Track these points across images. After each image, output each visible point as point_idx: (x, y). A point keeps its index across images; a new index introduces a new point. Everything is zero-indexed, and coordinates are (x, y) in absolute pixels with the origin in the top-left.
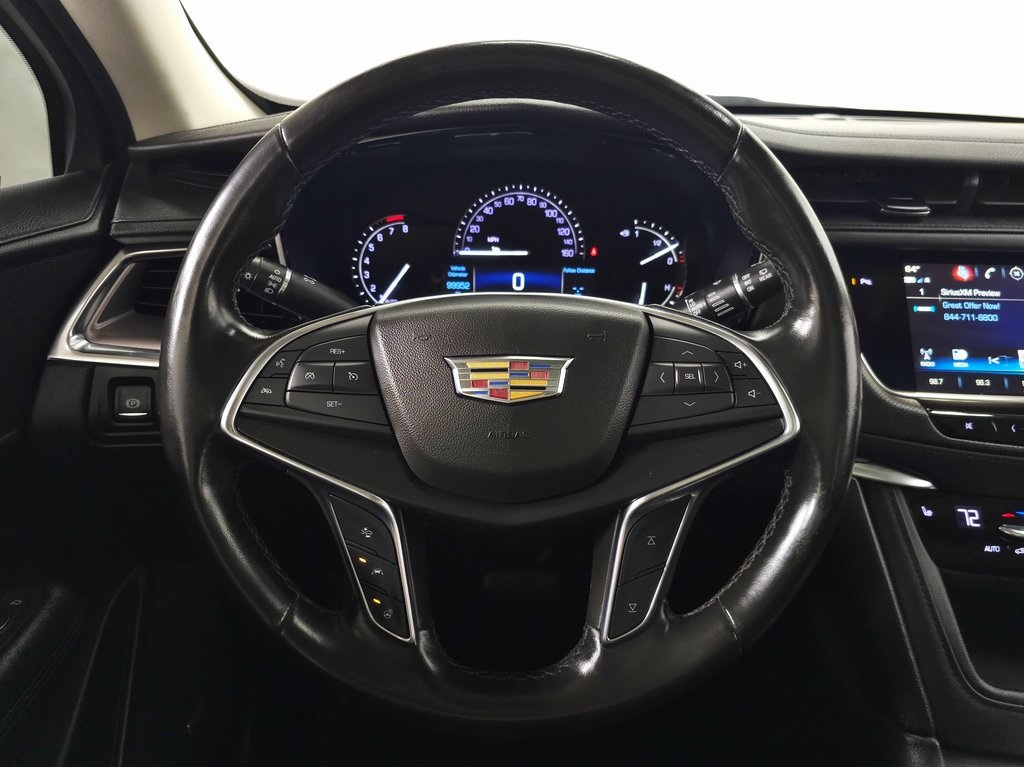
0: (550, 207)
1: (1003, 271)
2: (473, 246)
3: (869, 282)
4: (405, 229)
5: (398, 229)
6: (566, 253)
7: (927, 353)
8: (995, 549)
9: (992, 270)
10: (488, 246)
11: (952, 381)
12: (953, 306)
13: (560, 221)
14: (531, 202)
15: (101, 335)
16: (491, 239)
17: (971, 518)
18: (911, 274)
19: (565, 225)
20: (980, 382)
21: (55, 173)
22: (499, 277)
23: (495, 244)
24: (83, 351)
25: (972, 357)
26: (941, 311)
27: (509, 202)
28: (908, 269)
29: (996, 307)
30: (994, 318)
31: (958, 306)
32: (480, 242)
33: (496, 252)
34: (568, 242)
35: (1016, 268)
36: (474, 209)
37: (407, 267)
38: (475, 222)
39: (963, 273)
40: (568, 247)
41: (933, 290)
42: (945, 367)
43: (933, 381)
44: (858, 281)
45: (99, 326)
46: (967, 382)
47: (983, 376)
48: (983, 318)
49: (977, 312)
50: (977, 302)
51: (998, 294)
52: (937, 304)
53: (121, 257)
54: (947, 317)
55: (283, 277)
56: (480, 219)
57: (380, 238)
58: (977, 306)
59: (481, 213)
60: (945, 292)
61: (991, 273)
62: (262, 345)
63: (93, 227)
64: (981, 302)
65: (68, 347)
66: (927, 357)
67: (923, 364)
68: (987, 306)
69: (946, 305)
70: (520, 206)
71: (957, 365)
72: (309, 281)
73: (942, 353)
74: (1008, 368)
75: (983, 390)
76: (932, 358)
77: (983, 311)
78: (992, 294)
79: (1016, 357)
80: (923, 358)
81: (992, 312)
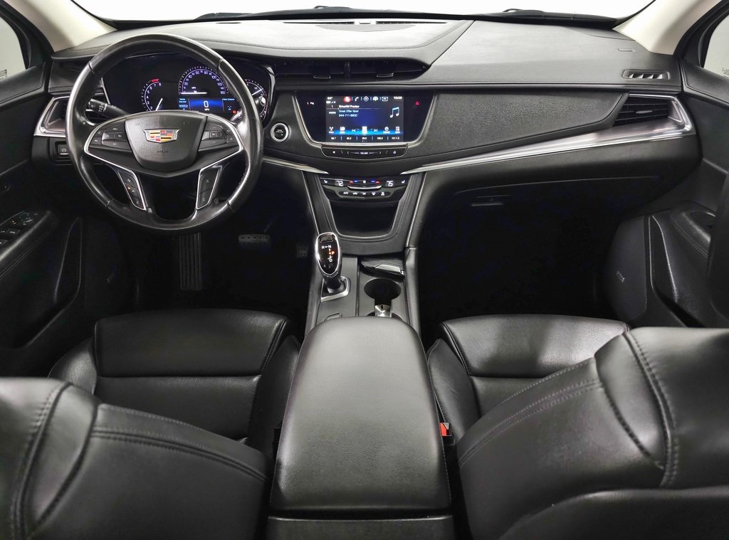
0: (213, 75)
1: (361, 98)
2: (186, 90)
3: (313, 103)
4: (160, 84)
5: (157, 84)
6: (222, 93)
7: (331, 128)
9: (358, 98)
10: (193, 90)
11: (339, 138)
12: (342, 111)
13: (218, 80)
14: (205, 73)
15: (50, 127)
16: (193, 88)
17: (340, 183)
18: (329, 100)
19: (220, 82)
20: (348, 138)
21: (26, 68)
22: (198, 103)
23: (194, 89)
24: (45, 133)
25: (347, 129)
26: (338, 113)
27: (197, 73)
28: (328, 98)
29: (357, 111)
30: (356, 115)
31: (344, 111)
32: (188, 89)
33: (195, 93)
34: (222, 88)
35: (366, 97)
36: (184, 76)
37: (162, 99)
38: (186, 81)
39: (347, 99)
40: (222, 90)
41: (336, 106)
42: (337, 133)
43: (333, 138)
44: (309, 103)
45: (50, 124)
46: (344, 138)
47: (349, 136)
48: (352, 115)
49: (350, 113)
50: (351, 110)
51: (358, 107)
52: (337, 111)
53: (53, 99)
54: (340, 115)
55: (104, 106)
56: (187, 80)
57: (151, 88)
59: (187, 78)
60: (340, 106)
62: (94, 127)
63: (42, 90)
65: (40, 131)
67: (330, 132)
68: (354, 111)
69: (340, 111)
70: (202, 74)
71: (341, 133)
72: (114, 107)
73: (337, 128)
74: (359, 133)
75: (349, 141)
76: (333, 130)
77: (352, 113)
78: (356, 106)
79: (361, 129)
80: (330, 130)
81: (355, 113)
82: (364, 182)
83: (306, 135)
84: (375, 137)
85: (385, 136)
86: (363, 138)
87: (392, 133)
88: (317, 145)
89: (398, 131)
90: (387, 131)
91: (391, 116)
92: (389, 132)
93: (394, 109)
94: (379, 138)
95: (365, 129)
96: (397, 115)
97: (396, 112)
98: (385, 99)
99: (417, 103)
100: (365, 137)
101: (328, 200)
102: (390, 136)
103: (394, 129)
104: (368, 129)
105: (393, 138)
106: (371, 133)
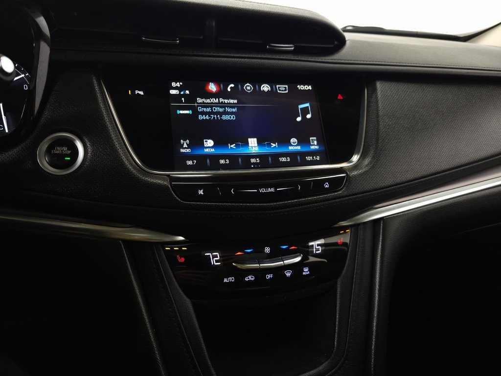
1: (240, 86)
3: (141, 93)
7: (185, 143)
8: (232, 279)
9: (232, 85)
11: (203, 162)
12: (205, 109)
17: (215, 258)
18: (176, 88)
20: (222, 162)
25: (217, 144)
26: (196, 113)
28: (174, 84)
29: (234, 110)
30: (233, 117)
31: (209, 110)
35: (248, 84)
39: (212, 87)
41: (191, 99)
42: (199, 152)
43: (189, 163)
44: (133, 92)
46: (213, 162)
47: (224, 157)
48: (225, 117)
49: (221, 114)
50: (221, 107)
51: (236, 101)
52: (194, 109)
54: (201, 117)
58: (221, 110)
60: (199, 100)
61: (231, 88)
64: (224, 107)
66: (185, 146)
67: (182, 150)
68: (229, 110)
69: (200, 109)
71: (207, 150)
73: (197, 143)
74: (242, 151)
75: (224, 167)
76: (189, 146)
77: (226, 113)
78: (232, 101)
79: (247, 144)
80: (182, 146)
81: (231, 113)
82: (267, 250)
83: (132, 158)
84: (276, 156)
85: (293, 155)
86: (253, 160)
87: (306, 149)
88: (159, 177)
89: (314, 146)
90: (294, 146)
91: (299, 119)
92: (299, 148)
93: (301, 106)
94: (283, 159)
95: (253, 142)
96: (309, 116)
97: (305, 111)
98: (283, 89)
99: (340, 97)
100: (255, 156)
101: (188, 302)
102: (303, 154)
103: (308, 143)
104: (260, 143)
105: (309, 158)
106: (265, 150)
